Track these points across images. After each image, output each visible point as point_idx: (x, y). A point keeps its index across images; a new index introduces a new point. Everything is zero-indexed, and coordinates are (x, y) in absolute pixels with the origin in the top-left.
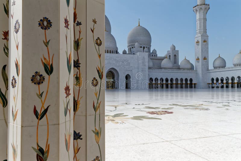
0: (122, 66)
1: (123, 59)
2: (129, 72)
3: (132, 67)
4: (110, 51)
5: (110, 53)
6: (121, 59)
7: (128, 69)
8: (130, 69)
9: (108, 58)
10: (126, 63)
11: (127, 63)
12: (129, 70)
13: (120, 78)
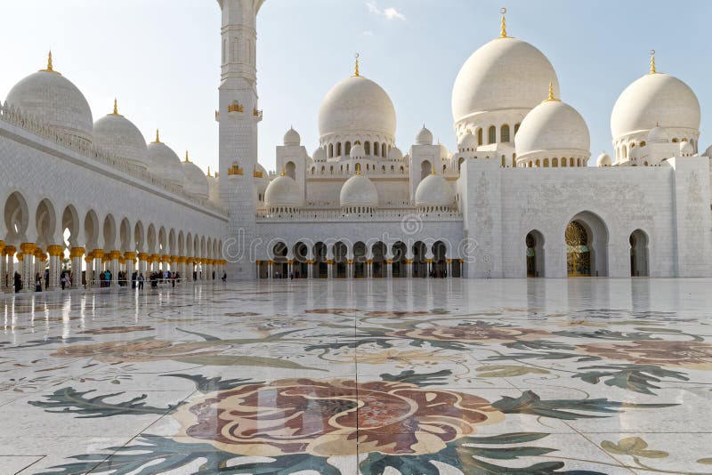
0: (616, 206)
1: (621, 183)
2: (643, 221)
3: (650, 205)
4: (572, 160)
5: (572, 165)
6: (615, 183)
7: (639, 214)
8: (644, 213)
9: (572, 181)
10: (631, 193)
11: (634, 195)
12: (643, 217)
13: (611, 241)
